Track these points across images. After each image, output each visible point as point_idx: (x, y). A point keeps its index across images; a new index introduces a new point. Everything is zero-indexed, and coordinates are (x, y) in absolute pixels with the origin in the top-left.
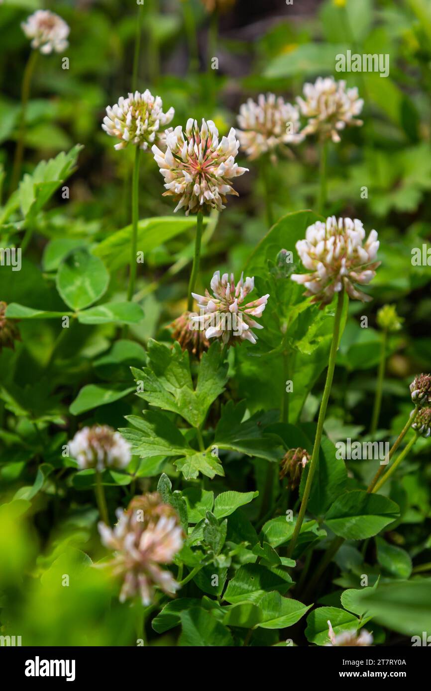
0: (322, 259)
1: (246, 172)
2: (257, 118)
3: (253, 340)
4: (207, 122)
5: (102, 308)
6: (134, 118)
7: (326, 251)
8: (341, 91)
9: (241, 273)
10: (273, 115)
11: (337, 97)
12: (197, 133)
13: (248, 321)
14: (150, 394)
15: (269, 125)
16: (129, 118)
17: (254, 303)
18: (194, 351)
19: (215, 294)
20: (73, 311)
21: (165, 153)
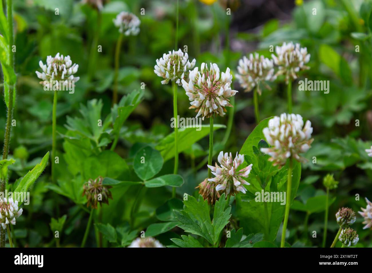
0: (278, 138)
1: (237, 93)
2: (248, 67)
3: (244, 192)
4: (213, 64)
5: (159, 179)
6: (172, 65)
7: (280, 133)
8: (297, 50)
9: (236, 152)
10: (258, 65)
11: (295, 53)
12: (207, 71)
13: (241, 180)
14: (185, 225)
15: (256, 71)
16: (169, 65)
17: (244, 170)
18: (212, 201)
19: (221, 166)
20: (143, 181)
21: (188, 83)
